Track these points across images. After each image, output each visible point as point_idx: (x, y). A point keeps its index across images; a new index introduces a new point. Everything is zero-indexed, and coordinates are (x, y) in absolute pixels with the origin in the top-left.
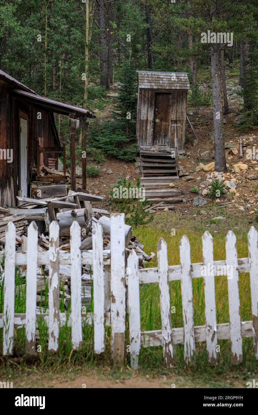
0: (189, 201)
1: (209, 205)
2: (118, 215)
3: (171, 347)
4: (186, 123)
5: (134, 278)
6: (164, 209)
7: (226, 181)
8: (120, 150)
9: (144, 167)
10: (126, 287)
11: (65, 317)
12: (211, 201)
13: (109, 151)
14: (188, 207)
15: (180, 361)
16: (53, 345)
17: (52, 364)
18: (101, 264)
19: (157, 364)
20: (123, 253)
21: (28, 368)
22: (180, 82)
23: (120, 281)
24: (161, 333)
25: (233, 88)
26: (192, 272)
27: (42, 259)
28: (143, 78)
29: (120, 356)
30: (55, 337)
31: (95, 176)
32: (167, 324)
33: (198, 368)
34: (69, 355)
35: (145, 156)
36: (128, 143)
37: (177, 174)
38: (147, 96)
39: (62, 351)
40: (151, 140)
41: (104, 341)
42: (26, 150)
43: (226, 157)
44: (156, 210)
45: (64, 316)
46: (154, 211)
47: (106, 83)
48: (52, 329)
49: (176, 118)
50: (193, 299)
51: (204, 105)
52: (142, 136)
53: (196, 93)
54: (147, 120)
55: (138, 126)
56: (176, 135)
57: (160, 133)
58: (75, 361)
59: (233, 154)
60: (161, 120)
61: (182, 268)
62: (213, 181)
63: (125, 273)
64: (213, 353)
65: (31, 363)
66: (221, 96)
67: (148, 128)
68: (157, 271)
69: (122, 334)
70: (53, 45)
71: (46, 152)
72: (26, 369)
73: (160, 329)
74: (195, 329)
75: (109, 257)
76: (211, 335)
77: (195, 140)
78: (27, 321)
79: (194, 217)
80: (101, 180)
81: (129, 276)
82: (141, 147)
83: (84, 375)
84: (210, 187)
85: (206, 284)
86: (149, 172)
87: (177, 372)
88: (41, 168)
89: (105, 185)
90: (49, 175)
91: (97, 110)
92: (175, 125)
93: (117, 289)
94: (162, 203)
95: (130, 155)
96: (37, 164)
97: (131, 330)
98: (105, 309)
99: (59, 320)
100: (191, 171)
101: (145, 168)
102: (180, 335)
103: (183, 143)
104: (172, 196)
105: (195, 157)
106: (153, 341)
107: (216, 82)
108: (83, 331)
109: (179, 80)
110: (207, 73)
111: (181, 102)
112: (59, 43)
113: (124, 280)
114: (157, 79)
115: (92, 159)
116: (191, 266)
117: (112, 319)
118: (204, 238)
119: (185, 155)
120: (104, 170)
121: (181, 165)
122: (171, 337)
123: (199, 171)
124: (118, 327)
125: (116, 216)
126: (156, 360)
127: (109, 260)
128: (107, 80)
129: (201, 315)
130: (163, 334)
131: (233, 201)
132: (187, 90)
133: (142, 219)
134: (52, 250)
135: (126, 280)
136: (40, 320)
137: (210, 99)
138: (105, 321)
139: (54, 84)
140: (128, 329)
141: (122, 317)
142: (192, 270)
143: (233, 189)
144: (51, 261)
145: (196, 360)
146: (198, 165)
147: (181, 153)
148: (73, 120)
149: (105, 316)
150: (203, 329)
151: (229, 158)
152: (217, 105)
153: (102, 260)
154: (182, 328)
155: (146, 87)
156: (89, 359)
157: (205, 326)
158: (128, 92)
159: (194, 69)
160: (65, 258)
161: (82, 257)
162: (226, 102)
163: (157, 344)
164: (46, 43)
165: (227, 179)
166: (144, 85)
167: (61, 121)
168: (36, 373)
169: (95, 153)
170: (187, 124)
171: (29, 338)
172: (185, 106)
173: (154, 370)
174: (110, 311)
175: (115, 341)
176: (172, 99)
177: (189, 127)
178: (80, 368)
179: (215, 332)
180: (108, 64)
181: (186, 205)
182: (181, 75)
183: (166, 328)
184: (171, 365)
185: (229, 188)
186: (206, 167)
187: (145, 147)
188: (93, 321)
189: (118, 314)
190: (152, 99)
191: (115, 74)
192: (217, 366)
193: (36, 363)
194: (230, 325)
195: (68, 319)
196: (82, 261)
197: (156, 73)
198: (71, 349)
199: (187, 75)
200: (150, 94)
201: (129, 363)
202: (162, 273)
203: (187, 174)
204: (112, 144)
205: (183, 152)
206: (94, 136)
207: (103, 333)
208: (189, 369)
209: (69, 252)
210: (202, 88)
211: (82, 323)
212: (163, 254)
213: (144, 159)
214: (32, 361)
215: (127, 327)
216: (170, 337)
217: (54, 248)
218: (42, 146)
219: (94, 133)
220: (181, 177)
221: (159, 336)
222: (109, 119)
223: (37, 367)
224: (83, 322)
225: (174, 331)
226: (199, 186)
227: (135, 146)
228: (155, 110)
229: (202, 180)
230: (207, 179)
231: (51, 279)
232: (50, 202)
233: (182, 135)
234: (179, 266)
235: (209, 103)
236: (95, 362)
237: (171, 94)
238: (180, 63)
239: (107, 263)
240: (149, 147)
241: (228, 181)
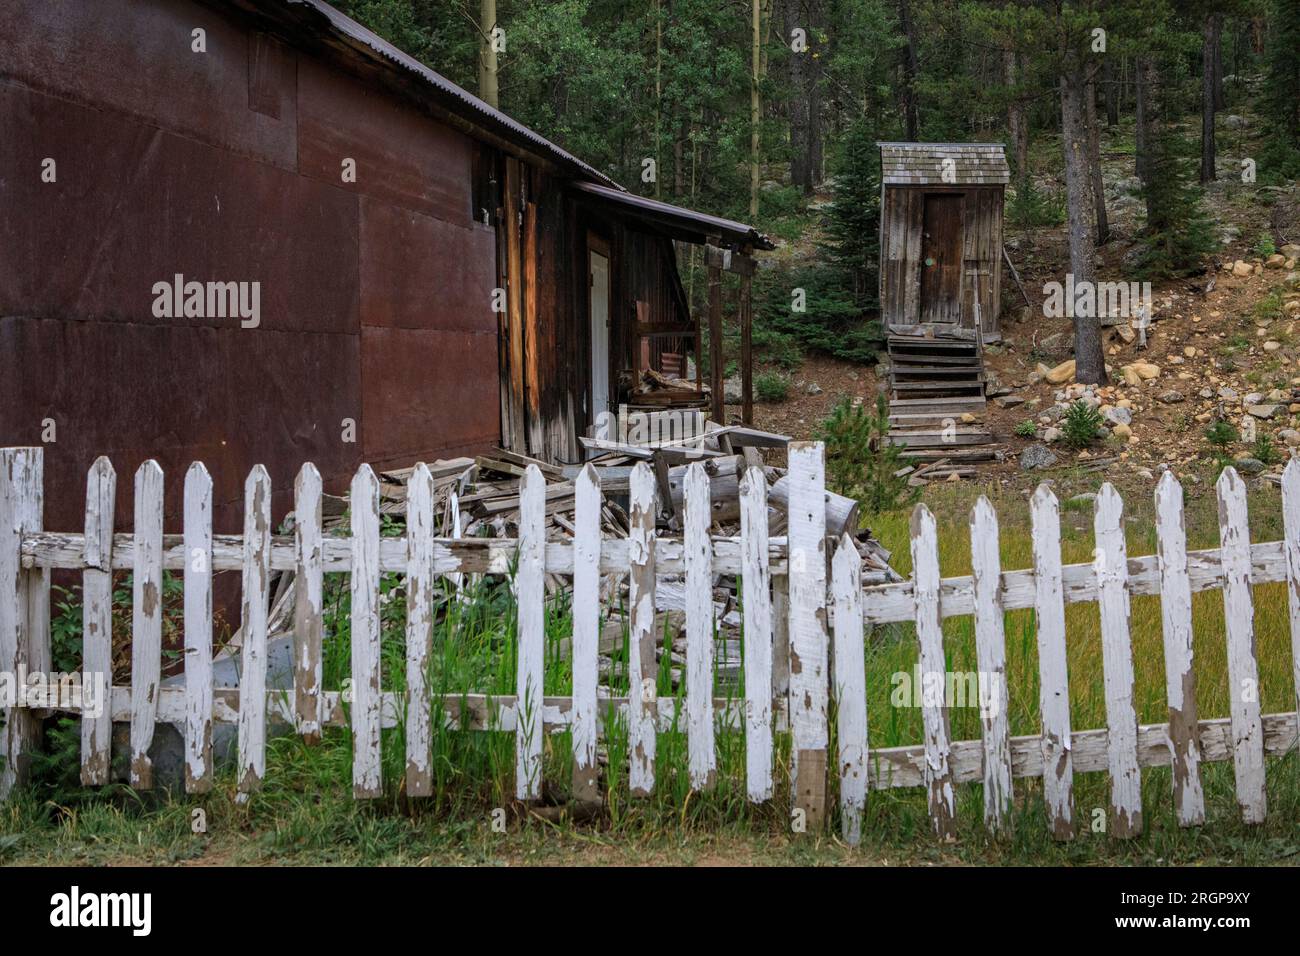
0: (1010, 457)
1: (1063, 466)
2: (808, 445)
3: (948, 790)
4: (1003, 267)
5: (849, 608)
6: (948, 476)
7: (1106, 407)
8: (839, 336)
9: (897, 375)
10: (830, 631)
11: (672, 707)
12: (1066, 457)
13: (811, 337)
14: (1008, 472)
15: (974, 827)
16: (642, 779)
17: (640, 825)
18: (764, 571)
19: (912, 834)
20: (821, 542)
21: (578, 833)
22: (985, 167)
23: (814, 617)
24: (921, 753)
25: (1120, 183)
26: (1004, 594)
27: (613, 558)
28: (893, 160)
29: (814, 810)
30: (645, 758)
31: (776, 398)
32: (938, 730)
33: (1020, 846)
34: (682, 805)
35: (898, 349)
36: (858, 318)
37: (982, 392)
38: (903, 203)
39: (663, 795)
40: (914, 309)
41: (773, 772)
42: (606, 330)
43: (1104, 348)
44: (927, 478)
45: (669, 706)
46: (925, 482)
47: (805, 179)
48: (639, 737)
49: (978, 254)
50: (1007, 665)
51: (1047, 224)
52: (893, 300)
53: (1025, 194)
54: (905, 260)
55: (882, 277)
56: (976, 294)
57: (938, 292)
58: (697, 819)
59: (1121, 341)
60: (940, 261)
61: (976, 581)
62: (1072, 407)
63: (827, 595)
64: (1061, 806)
65: (588, 822)
66: (1089, 197)
67: (908, 280)
68: (912, 591)
69: (818, 752)
70: (675, 89)
71: (655, 335)
72: (575, 835)
73: (921, 743)
74: (1012, 743)
75: (784, 555)
76: (1056, 760)
77: (1026, 309)
78: (575, 715)
79: (1024, 495)
80: (793, 409)
81: (838, 603)
82: (891, 326)
83: (719, 854)
84: (1065, 421)
85: (1042, 625)
86: (910, 387)
87: (963, 854)
88: (641, 374)
89: (802, 421)
90: (662, 391)
91: (783, 241)
92: (975, 272)
93: (806, 636)
94: (943, 461)
95: (865, 346)
96: (634, 363)
97: (842, 744)
98: (774, 688)
99: (656, 715)
100: (1015, 383)
101: (901, 377)
102: (973, 758)
103: (996, 314)
104: (969, 446)
105: (1027, 350)
106: (900, 773)
107: (1076, 163)
108: (719, 742)
109: (983, 161)
110: (1054, 150)
111: (988, 216)
112: (688, 83)
113: (824, 615)
114: (927, 161)
115: (771, 359)
116: (1002, 577)
117: (793, 715)
118: (1035, 503)
119: (1000, 344)
120: (801, 384)
121: (990, 368)
122: (949, 763)
123: (1037, 383)
124: (809, 734)
125: (801, 448)
126: (909, 823)
127: (783, 563)
128: (808, 172)
129: (1032, 712)
130: (927, 756)
131: (1124, 455)
132: (1003, 185)
133: (892, 498)
134: (638, 535)
135: (830, 616)
136: (607, 713)
137: (1061, 209)
138: (774, 720)
139: (679, 182)
140: (836, 740)
141: (819, 710)
142: (1003, 588)
143: (1123, 427)
144: (634, 564)
145: (1016, 826)
146: (1033, 370)
147: (991, 340)
148: (716, 249)
149: (776, 706)
150: (1035, 745)
151: (1112, 351)
152: (1079, 218)
153: (765, 563)
154: (980, 741)
155: (902, 181)
156: (733, 817)
157: (1040, 736)
158: (857, 196)
159: (1020, 137)
160: (669, 556)
161: (714, 553)
162: (1102, 215)
163: (912, 781)
164: (658, 84)
165: (1108, 401)
166: (897, 176)
167: (695, 268)
168: (598, 845)
169: (779, 342)
170: (1005, 271)
171: (581, 759)
172: (997, 224)
173: (902, 848)
174: (787, 693)
175: (800, 771)
176: (967, 208)
177: (1011, 276)
178: (711, 837)
179: (1066, 750)
180: (811, 136)
181: (1004, 466)
182: (987, 150)
183: (934, 739)
184: (948, 836)
185: (1114, 425)
186: (1054, 374)
187: (901, 326)
188: (743, 719)
189: (808, 703)
190: (915, 208)
191: (829, 160)
192: (1072, 842)
193: (598, 821)
194: (1106, 733)
195: (678, 713)
196: (713, 563)
197: (926, 147)
198: (688, 787)
199: (1001, 150)
200: (910, 197)
201: (838, 827)
202: (924, 596)
203: (1006, 390)
204: (818, 321)
205: (995, 337)
206: (775, 303)
207: (769, 751)
208: (997, 847)
209: (682, 542)
210: (1042, 185)
211: (715, 723)
212: (925, 543)
213: (898, 357)
214: (587, 817)
215: (833, 735)
216: (945, 763)
217: (642, 530)
218: (647, 321)
219: (775, 297)
220: (990, 398)
221: (917, 759)
222: (811, 263)
223: (601, 831)
224: (717, 722)
225: (956, 747)
226: (1036, 420)
227: (876, 326)
228: (924, 238)
229: (1043, 405)
230: (1057, 403)
231: (635, 611)
232: (659, 449)
233: (991, 294)
234: (969, 577)
235: (1061, 218)
236: (749, 823)
237: (963, 195)
238: (986, 128)
239: (780, 569)
240: (911, 327)
241: (1111, 407)
